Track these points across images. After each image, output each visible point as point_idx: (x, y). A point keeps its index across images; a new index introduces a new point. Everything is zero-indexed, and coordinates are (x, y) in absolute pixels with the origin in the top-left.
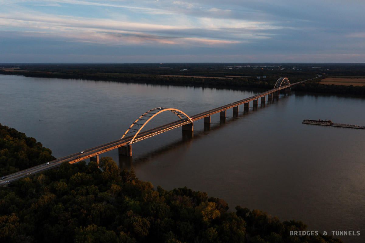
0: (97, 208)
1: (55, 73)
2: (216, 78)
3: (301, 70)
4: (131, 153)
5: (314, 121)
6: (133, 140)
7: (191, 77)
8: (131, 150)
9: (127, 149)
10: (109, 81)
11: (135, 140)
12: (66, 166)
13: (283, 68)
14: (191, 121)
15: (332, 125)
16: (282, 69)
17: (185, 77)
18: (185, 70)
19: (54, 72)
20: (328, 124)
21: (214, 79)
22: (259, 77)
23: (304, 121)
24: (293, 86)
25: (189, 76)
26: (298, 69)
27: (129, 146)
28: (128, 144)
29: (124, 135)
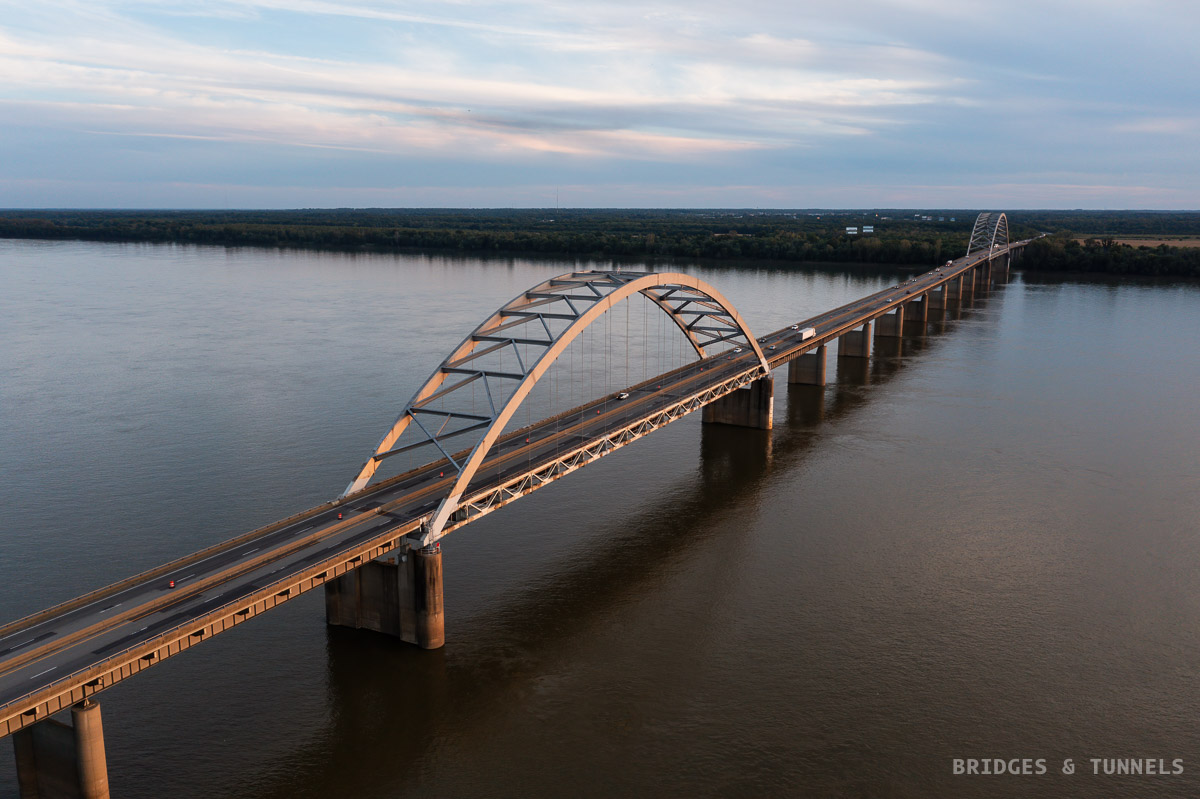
4: (438, 620)
6: (450, 505)
8: (438, 596)
9: (404, 582)
11: (469, 502)
14: (762, 370)
22: (852, 231)
27: (417, 560)
28: (413, 545)
29: (371, 467)
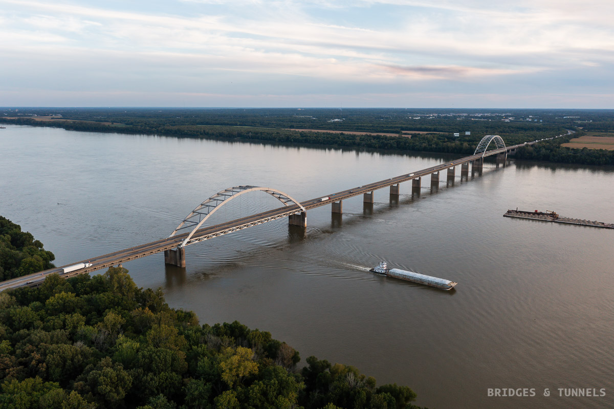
0: (59, 352)
1: (115, 125)
2: (382, 134)
3: (541, 121)
4: (184, 262)
5: (525, 213)
6: (187, 240)
7: (341, 132)
9: (178, 254)
10: (202, 139)
11: (191, 240)
12: (53, 281)
13: (510, 118)
14: (302, 210)
15: (556, 221)
16: (507, 121)
17: (329, 134)
18: (337, 120)
19: (114, 123)
20: (550, 219)
21: (378, 137)
22: (457, 135)
23: (509, 212)
24: (513, 150)
25: (338, 130)
26: (536, 120)
27: (180, 251)
28: (179, 247)
